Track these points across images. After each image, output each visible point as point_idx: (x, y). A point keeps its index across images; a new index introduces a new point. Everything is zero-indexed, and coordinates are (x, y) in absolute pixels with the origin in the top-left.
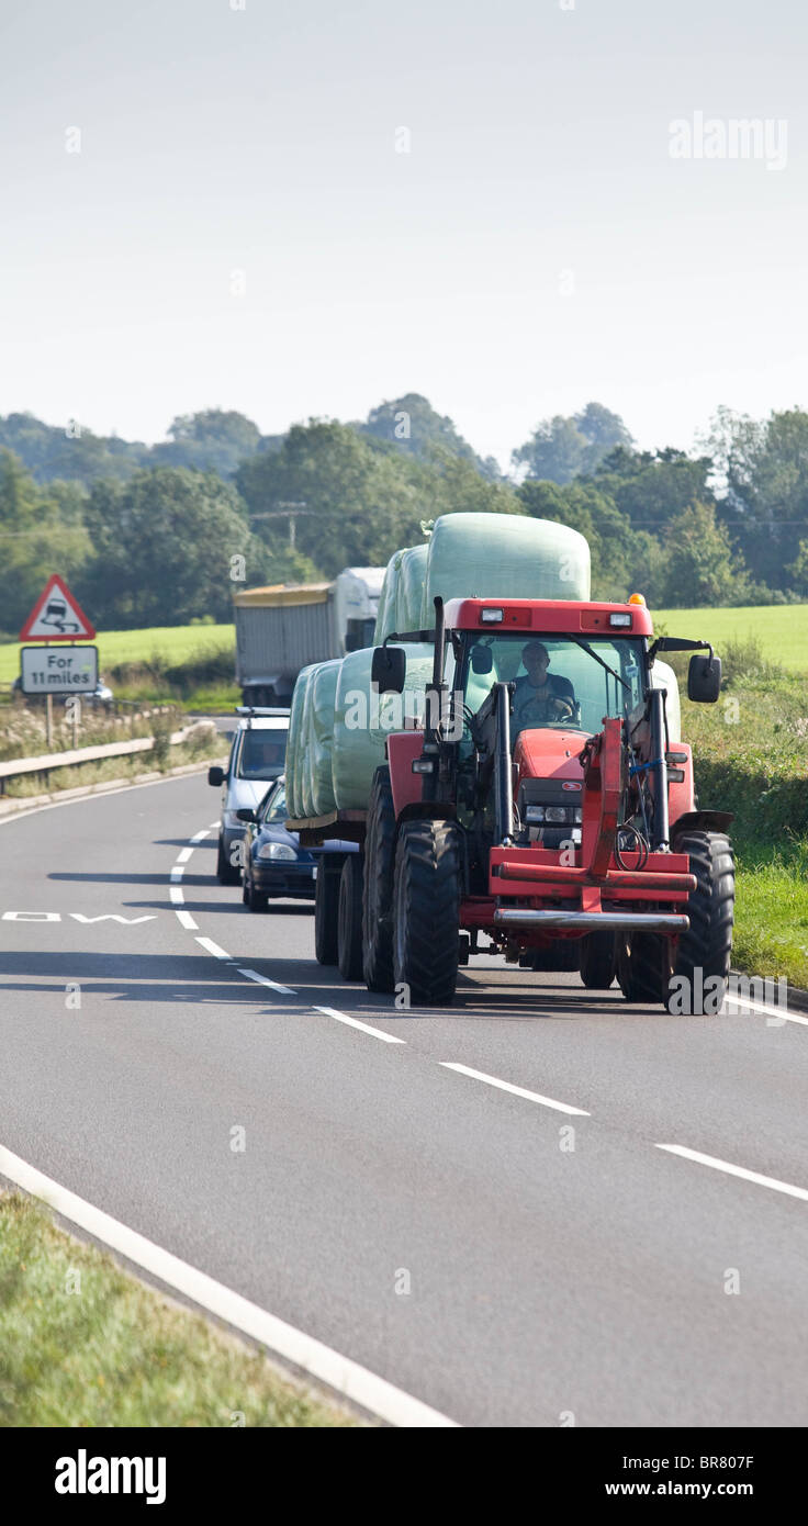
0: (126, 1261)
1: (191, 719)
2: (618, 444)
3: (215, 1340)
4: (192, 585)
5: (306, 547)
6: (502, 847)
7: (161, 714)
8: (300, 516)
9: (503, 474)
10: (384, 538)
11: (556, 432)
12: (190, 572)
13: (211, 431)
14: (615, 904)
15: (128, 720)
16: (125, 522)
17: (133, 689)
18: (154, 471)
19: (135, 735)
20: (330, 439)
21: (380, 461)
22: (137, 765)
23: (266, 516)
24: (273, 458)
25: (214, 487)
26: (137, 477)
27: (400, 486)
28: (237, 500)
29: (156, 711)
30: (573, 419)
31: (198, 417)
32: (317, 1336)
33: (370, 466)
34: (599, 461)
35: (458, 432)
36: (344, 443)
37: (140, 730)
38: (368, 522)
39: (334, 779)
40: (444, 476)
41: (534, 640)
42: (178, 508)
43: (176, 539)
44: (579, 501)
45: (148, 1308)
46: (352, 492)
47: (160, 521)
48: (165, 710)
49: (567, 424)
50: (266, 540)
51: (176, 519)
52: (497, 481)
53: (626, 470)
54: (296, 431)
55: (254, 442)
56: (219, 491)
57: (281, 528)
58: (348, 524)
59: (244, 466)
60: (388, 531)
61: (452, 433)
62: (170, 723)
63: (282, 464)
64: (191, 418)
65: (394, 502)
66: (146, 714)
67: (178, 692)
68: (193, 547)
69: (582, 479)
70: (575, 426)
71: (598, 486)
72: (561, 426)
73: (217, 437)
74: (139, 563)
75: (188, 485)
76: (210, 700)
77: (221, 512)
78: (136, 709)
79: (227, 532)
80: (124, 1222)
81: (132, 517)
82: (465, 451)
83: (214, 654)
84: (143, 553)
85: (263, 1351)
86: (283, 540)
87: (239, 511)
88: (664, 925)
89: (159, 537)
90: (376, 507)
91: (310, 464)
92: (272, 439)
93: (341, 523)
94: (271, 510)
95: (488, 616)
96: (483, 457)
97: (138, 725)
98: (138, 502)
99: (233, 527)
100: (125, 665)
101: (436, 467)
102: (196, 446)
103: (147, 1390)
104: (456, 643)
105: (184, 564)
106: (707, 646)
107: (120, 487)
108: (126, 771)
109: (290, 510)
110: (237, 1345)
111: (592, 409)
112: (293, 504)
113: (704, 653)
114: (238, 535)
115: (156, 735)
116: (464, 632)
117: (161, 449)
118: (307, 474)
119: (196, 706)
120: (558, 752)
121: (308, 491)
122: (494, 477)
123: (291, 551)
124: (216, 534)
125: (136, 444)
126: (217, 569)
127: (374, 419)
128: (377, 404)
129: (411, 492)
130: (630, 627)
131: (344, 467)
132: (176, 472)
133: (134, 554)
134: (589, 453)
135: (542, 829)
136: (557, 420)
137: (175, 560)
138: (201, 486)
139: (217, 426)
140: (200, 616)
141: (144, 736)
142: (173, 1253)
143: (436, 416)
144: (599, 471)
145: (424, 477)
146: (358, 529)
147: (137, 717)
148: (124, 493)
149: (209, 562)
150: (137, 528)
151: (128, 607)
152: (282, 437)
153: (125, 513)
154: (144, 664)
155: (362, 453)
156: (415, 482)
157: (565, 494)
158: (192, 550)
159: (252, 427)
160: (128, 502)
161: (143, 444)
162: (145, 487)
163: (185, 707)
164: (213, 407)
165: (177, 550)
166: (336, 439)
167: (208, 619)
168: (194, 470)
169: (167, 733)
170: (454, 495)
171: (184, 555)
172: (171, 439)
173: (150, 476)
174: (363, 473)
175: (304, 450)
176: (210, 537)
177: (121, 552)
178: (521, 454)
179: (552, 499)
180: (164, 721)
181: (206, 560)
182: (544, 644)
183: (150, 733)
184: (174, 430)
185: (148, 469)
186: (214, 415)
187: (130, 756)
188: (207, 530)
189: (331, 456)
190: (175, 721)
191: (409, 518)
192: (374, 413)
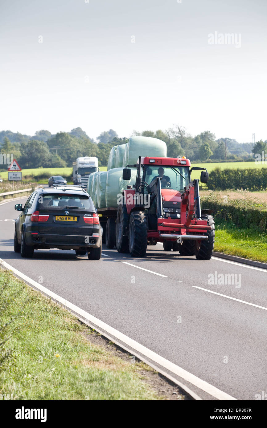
0: (26, 282)
1: (38, 185)
2: (115, 136)
3: (42, 296)
4: (39, 161)
5: (59, 154)
6: (160, 218)
7: (33, 184)
8: (58, 149)
9: (95, 141)
10: (73, 153)
11: (104, 134)
12: (38, 159)
13: (42, 134)
14: (189, 233)
15: (27, 185)
16: (27, 150)
17: (28, 180)
18: (32, 141)
19: (28, 188)
20: (64, 135)
21: (73, 139)
22: (29, 193)
23: (52, 149)
24: (53, 139)
25: (43, 143)
26: (29, 142)
27: (76, 144)
28: (47, 146)
29: (32, 184)
30: (107, 132)
31: (40, 131)
32: (60, 296)
33: (71, 140)
34: (112, 139)
35: (87, 134)
36: (66, 136)
37: (30, 187)
38: (71, 150)
39: (106, 200)
40: (84, 142)
41: (161, 167)
42: (37, 147)
43: (36, 153)
44: (109, 146)
45: (30, 290)
46: (68, 144)
47: (33, 150)
48: (34, 183)
49: (106, 133)
50: (52, 153)
51: (36, 149)
52: (93, 143)
53: (117, 141)
54: (58, 134)
55: (50, 136)
56: (44, 144)
57: (55, 151)
58: (67, 151)
59: (48, 140)
60: (74, 152)
61: (86, 134)
62: (35, 186)
63: (55, 139)
64: (39, 131)
65: (75, 147)
66: (30, 184)
67: (36, 180)
68: (39, 154)
69: (109, 143)
70: (108, 133)
71: (112, 144)
72: (105, 133)
73: (44, 135)
74: (29, 157)
75: (38, 143)
76: (42, 182)
77: (44, 148)
78: (29, 183)
79: (45, 152)
80: (26, 275)
81: (28, 149)
82: (88, 137)
83: (43, 174)
84: (30, 155)
85: (51, 298)
86: (55, 153)
87: (47, 148)
88: (202, 238)
89: (33, 153)
90: (72, 147)
91: (60, 140)
92: (53, 135)
93: (66, 150)
94: (53, 148)
95: (151, 161)
96: (91, 139)
97: (29, 186)
98: (29, 146)
99: (46, 151)
100: (27, 176)
101: (83, 140)
102: (40, 136)
103: (30, 305)
104: (143, 167)
105: (37, 157)
106: (205, 169)
107: (26, 144)
108: (27, 195)
109: (56, 148)
110: (46, 297)
111: (111, 130)
112: (57, 147)
113: (204, 171)
114: (47, 152)
115: (32, 188)
116: (145, 165)
117: (34, 137)
118: (60, 141)
119: (39, 183)
120: (171, 195)
121: (60, 144)
122: (93, 142)
123: (57, 155)
124: (43, 152)
125: (29, 136)
126: (43, 159)
127: (72, 132)
128: (72, 129)
129: (78, 144)
130: (186, 164)
131: (66, 140)
132: (36, 141)
133: (29, 156)
134: (110, 138)
135: (170, 214)
136: (105, 132)
137: (36, 157)
138: (41, 143)
139: (43, 133)
140: (40, 167)
141: (30, 188)
142: (34, 280)
143: (83, 131)
144: (112, 141)
145: (81, 142)
146: (69, 151)
147: (29, 185)
148: (27, 145)
149: (42, 157)
150: (29, 151)
151: (27, 165)
152: (55, 135)
153: (27, 148)
154: (30, 175)
155: (70, 137)
156: (79, 143)
157: (106, 145)
158: (39, 155)
159: (50, 133)
160: (27, 146)
161: (30, 136)
162: (31, 144)
163: (37, 183)
164: (43, 129)
165: (36, 155)
166: (65, 135)
167: (42, 167)
168: (39, 141)
169: (34, 188)
170: (86, 145)
171: (37, 156)
172: (35, 135)
173: (31, 142)
174: (70, 141)
175: (59, 137)
176: (42, 152)
177: (26, 155)
178: (98, 138)
179: (103, 146)
180: (34, 185)
181: (41, 156)
182: (163, 168)
183: (31, 187)
184: (36, 133)
185: (31, 141)
186: (43, 131)
187: (27, 192)
188: (42, 151)
189: (64, 138)
190: (36, 186)
191: (78, 149)
192: (72, 131)
